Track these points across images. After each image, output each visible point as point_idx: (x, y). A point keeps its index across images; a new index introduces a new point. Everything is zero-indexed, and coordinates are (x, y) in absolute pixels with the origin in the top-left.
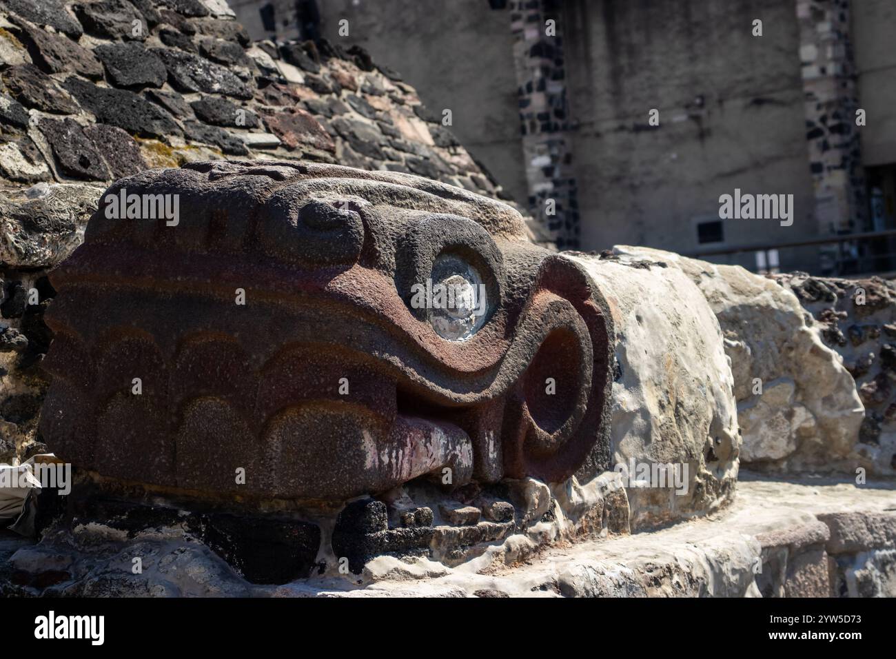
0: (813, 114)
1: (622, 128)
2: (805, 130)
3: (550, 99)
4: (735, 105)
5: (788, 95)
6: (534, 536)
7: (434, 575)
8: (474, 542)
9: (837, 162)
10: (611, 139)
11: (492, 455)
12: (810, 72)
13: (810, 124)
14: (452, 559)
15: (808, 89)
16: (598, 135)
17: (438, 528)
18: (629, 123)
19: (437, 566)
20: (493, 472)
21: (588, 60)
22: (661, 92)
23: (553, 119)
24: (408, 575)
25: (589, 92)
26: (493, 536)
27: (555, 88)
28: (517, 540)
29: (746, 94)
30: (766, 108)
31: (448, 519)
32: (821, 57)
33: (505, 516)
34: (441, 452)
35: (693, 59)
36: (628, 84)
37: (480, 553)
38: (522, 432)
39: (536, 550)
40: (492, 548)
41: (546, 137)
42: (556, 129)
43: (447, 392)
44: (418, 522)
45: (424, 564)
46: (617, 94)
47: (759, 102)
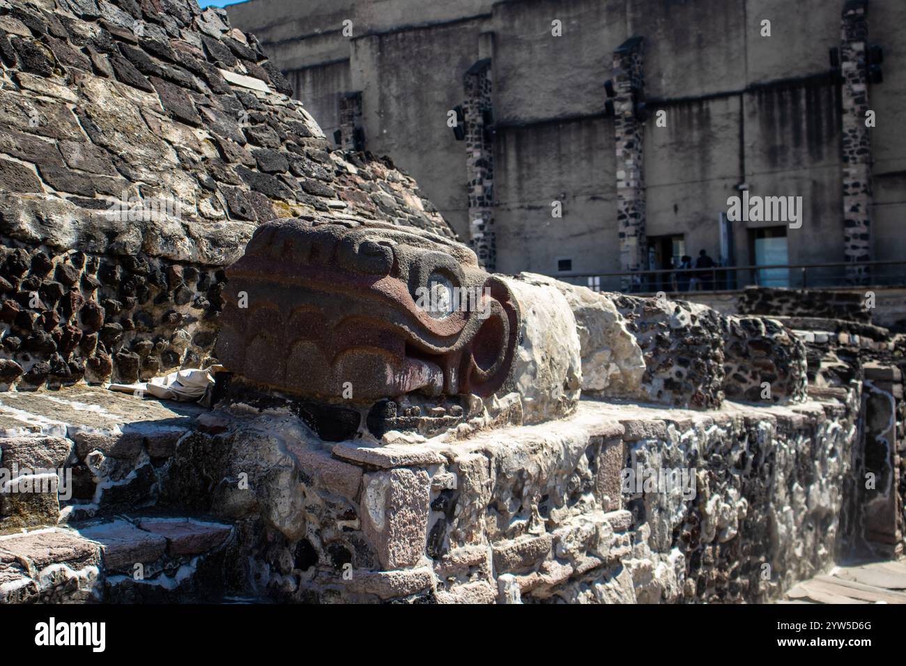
0: (622, 207)
1: (522, 207)
2: (618, 215)
3: (485, 189)
4: (582, 199)
5: (610, 196)
6: (472, 425)
7: (419, 442)
8: (441, 426)
9: (633, 233)
10: (516, 212)
11: (453, 381)
12: (621, 185)
13: (620, 212)
14: (429, 434)
15: (619, 193)
16: (509, 210)
17: (423, 418)
18: (526, 205)
19: (421, 438)
20: (453, 390)
21: (506, 170)
22: (544, 189)
23: (486, 200)
24: (405, 441)
25: (505, 187)
26: (451, 423)
27: (487, 183)
28: (463, 426)
29: (587, 194)
30: (598, 202)
31: (428, 413)
32: (628, 176)
33: (458, 413)
34: (427, 378)
35: (561, 174)
36: (526, 184)
37: (444, 432)
38: (469, 370)
39: (473, 432)
40: (450, 429)
41: (481, 209)
42: (487, 205)
43: (432, 346)
44: (413, 414)
45: (414, 436)
46: (520, 189)
47: (594, 198)
